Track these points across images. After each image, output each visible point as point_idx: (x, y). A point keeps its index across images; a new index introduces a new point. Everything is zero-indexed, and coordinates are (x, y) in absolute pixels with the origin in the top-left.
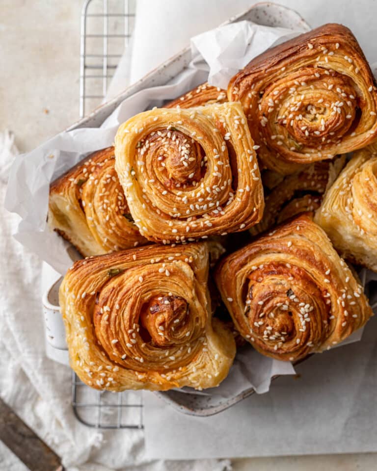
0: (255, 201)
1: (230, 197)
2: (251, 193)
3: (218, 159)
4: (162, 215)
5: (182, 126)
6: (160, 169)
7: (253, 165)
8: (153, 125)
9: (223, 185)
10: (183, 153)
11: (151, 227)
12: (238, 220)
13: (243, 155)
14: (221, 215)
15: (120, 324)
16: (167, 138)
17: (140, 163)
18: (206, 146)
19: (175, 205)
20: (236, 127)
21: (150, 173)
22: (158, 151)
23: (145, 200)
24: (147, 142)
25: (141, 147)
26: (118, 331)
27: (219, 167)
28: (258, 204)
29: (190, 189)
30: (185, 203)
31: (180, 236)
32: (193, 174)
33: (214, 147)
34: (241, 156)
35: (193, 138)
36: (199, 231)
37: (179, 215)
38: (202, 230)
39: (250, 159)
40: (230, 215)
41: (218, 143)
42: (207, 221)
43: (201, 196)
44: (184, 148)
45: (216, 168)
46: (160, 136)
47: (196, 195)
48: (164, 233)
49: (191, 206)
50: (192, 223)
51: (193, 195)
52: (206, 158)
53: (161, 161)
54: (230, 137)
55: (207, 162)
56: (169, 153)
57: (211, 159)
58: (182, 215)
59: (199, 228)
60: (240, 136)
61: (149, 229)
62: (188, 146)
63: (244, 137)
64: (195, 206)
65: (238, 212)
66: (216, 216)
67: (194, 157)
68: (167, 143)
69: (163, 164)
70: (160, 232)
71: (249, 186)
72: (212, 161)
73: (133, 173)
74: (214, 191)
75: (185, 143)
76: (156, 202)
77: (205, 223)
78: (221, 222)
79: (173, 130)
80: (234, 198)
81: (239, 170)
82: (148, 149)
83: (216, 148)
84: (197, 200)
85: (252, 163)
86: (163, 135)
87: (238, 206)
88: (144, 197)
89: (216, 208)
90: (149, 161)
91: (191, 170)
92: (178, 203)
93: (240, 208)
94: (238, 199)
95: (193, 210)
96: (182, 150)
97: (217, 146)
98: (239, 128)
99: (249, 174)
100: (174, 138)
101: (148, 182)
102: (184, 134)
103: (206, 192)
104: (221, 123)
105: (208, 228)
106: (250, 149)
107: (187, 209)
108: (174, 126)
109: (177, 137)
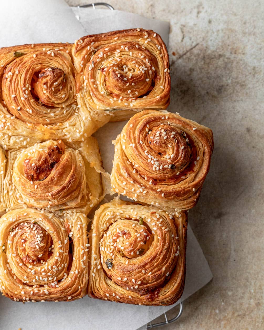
0: (81, 282)
1: (64, 276)
2: (78, 276)
3: (61, 248)
4: (17, 280)
5: (41, 222)
6: (21, 248)
7: (83, 256)
8: (23, 218)
9: (61, 267)
10: (37, 239)
11: (8, 287)
12: (67, 293)
13: (79, 248)
14: (56, 288)
15: (18, 84)
16: (30, 228)
17: (9, 242)
18: (55, 238)
19: (26, 274)
20: (77, 229)
21: (14, 249)
22: (23, 236)
23: (8, 268)
24: (17, 228)
25: (12, 231)
26: (16, 89)
27: (60, 253)
28: (82, 284)
29: (39, 265)
30: (33, 274)
31: (26, 297)
32: (42, 255)
33: (59, 239)
34: (77, 249)
35: (48, 231)
36: (39, 296)
37: (28, 282)
38: (42, 295)
39: (82, 252)
40: (61, 288)
41: (63, 238)
42: (45, 290)
43: (44, 271)
44: (39, 236)
45: (58, 254)
46: (26, 226)
47: (41, 270)
48: (16, 293)
49: (37, 277)
50: (35, 289)
51: (39, 269)
52: (53, 246)
53: (23, 243)
54: (72, 235)
55: (53, 249)
56: (29, 237)
57: (56, 247)
58: (30, 282)
59: (39, 293)
60: (79, 236)
61: (6, 288)
62: (42, 235)
63: (81, 237)
64: (39, 277)
65: (67, 287)
66: (53, 288)
67: (44, 243)
68: (29, 231)
69: (24, 245)
70: (13, 292)
71: (78, 270)
72: (56, 248)
73: (4, 248)
74: (53, 270)
75: (41, 233)
76: (15, 270)
77: (44, 291)
78: (55, 292)
79: (35, 223)
80: (67, 277)
81: (74, 258)
82: (16, 234)
83: (61, 240)
84: (41, 274)
85: (83, 255)
86: (28, 226)
87: (69, 283)
88: (8, 265)
89: (54, 282)
90: (15, 241)
91: (41, 252)
92: (28, 273)
93: (69, 284)
94: (69, 278)
95: (38, 280)
96: (37, 237)
97: (62, 239)
98: (79, 230)
99: (79, 262)
100: (34, 229)
101: (12, 256)
102: (42, 228)
103: (48, 269)
104: (68, 225)
105: (45, 295)
106: (83, 246)
107: (34, 279)
108: (37, 221)
109: (37, 229)
